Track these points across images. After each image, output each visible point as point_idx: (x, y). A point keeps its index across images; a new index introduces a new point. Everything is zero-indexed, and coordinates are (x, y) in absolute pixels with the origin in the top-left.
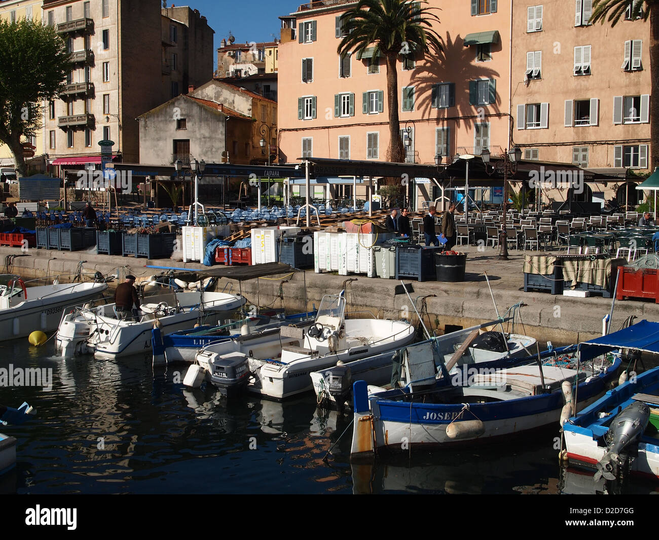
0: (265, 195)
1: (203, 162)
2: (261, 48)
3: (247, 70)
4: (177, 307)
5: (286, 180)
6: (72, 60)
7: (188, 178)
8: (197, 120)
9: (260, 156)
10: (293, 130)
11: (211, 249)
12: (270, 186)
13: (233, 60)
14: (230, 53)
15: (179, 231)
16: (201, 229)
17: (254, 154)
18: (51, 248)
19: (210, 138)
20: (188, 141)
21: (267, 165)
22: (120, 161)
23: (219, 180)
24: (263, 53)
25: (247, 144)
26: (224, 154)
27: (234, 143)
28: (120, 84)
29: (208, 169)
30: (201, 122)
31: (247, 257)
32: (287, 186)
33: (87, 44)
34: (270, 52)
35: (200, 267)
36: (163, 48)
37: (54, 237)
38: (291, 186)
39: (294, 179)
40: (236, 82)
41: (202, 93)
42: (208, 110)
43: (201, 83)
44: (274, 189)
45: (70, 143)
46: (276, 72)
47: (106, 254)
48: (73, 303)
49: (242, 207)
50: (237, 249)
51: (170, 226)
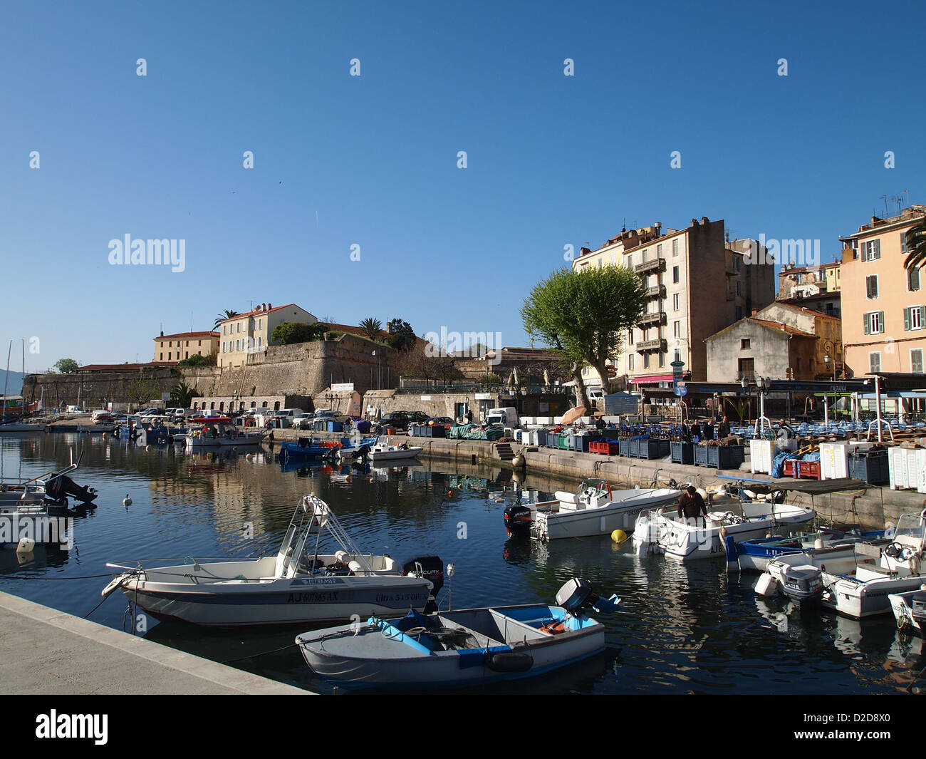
0: (831, 409)
1: (768, 379)
2: (822, 270)
3: (809, 290)
4: (742, 517)
5: (854, 395)
6: (648, 294)
7: (752, 394)
8: (761, 339)
9: (824, 371)
10: (859, 345)
11: (779, 462)
12: (837, 400)
13: (794, 283)
14: (791, 277)
15: (746, 444)
16: (768, 442)
17: (818, 370)
18: (632, 457)
19: (774, 356)
20: (753, 359)
21: (833, 380)
22: (690, 380)
23: (785, 395)
24: (824, 274)
25: (811, 360)
26: (788, 371)
27: (798, 359)
28: (689, 312)
29: (775, 385)
30: (764, 341)
31: (816, 471)
32: (855, 400)
33: (660, 280)
34: (832, 272)
35: (769, 479)
36: (727, 278)
37: (634, 446)
38: (859, 400)
39: (862, 394)
40: (797, 302)
41: (765, 315)
42: (771, 330)
43: (763, 305)
44: (840, 403)
45: (646, 364)
46: (838, 290)
47: (680, 463)
48: (645, 508)
49: (808, 421)
50: (805, 463)
51: (738, 440)
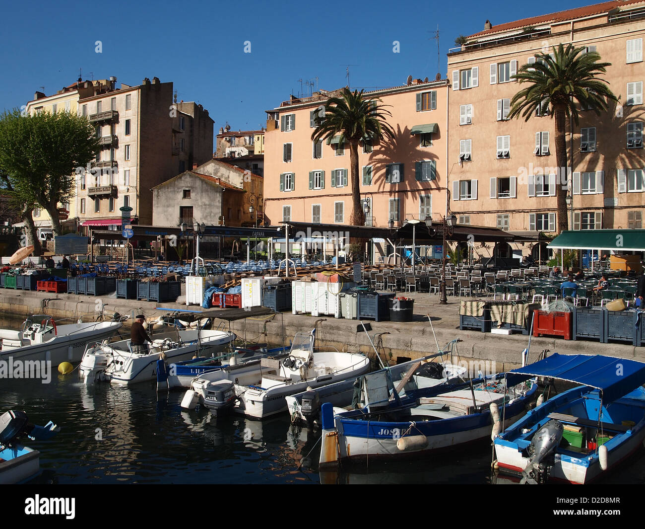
0: (253, 251)
1: (203, 224)
2: (251, 135)
3: (240, 151)
4: (179, 342)
5: (270, 239)
6: (101, 143)
7: (190, 237)
8: (199, 190)
9: (249, 220)
10: (276, 199)
11: (209, 294)
12: (257, 244)
13: (229, 144)
14: (226, 139)
15: (183, 280)
16: (201, 278)
17: (245, 219)
18: (79, 294)
19: (210, 205)
20: (192, 207)
21: (255, 227)
22: (137, 224)
23: (216, 239)
24: (253, 139)
25: (239, 210)
26: (220, 218)
27: (229, 209)
28: (139, 163)
29: (208, 230)
30: (202, 192)
31: (237, 301)
32: (270, 244)
33: (113, 131)
34: (258, 138)
35: (200, 309)
36: (173, 135)
37: (82, 285)
38: (274, 244)
39: (276, 239)
40: (231, 161)
41: (204, 169)
42: (209, 183)
43: (203, 161)
44: (260, 246)
45: (97, 209)
46: (263, 154)
47: (124, 298)
48: (93, 340)
49: (234, 261)
50: (230, 295)
51: (176, 276)
